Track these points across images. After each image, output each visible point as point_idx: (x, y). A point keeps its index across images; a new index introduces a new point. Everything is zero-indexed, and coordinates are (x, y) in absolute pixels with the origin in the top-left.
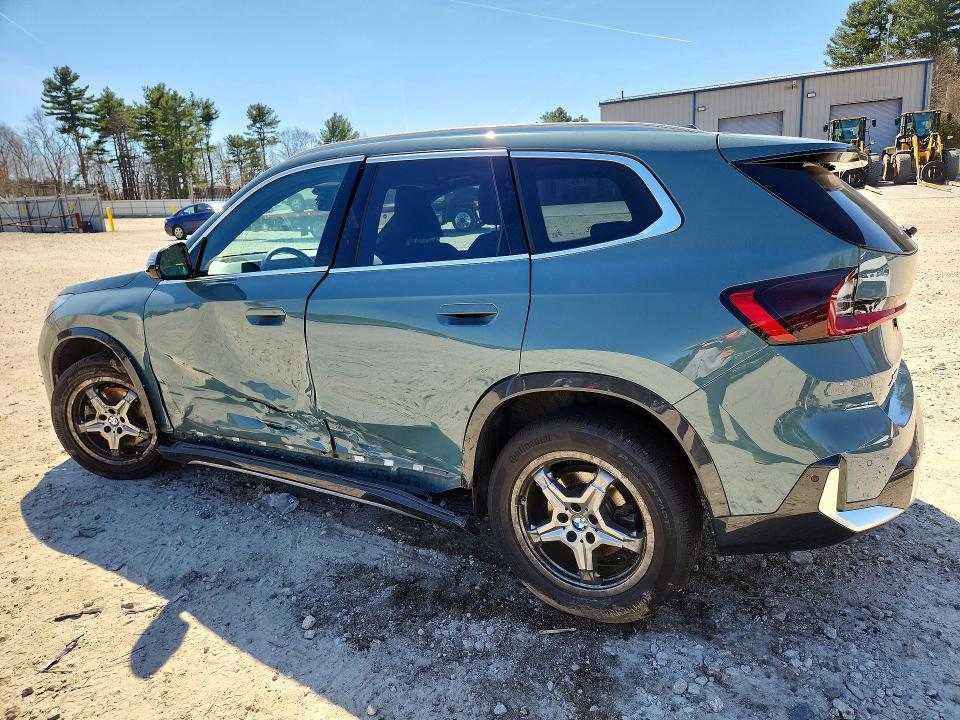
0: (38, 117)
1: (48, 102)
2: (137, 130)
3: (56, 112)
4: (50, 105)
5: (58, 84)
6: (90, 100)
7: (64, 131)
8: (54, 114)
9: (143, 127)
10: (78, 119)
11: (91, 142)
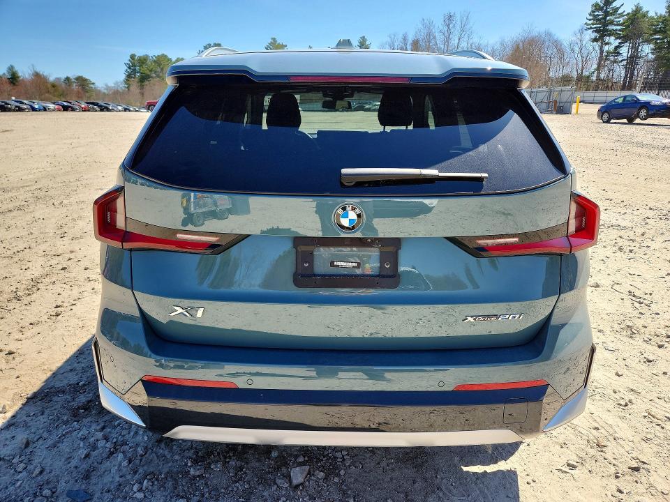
0: (581, 32)
1: (590, 20)
2: (651, 35)
3: (593, 27)
4: (591, 22)
5: (602, 5)
6: (621, 15)
7: (595, 40)
8: (591, 28)
9: (656, 32)
10: (607, 30)
11: (611, 48)
